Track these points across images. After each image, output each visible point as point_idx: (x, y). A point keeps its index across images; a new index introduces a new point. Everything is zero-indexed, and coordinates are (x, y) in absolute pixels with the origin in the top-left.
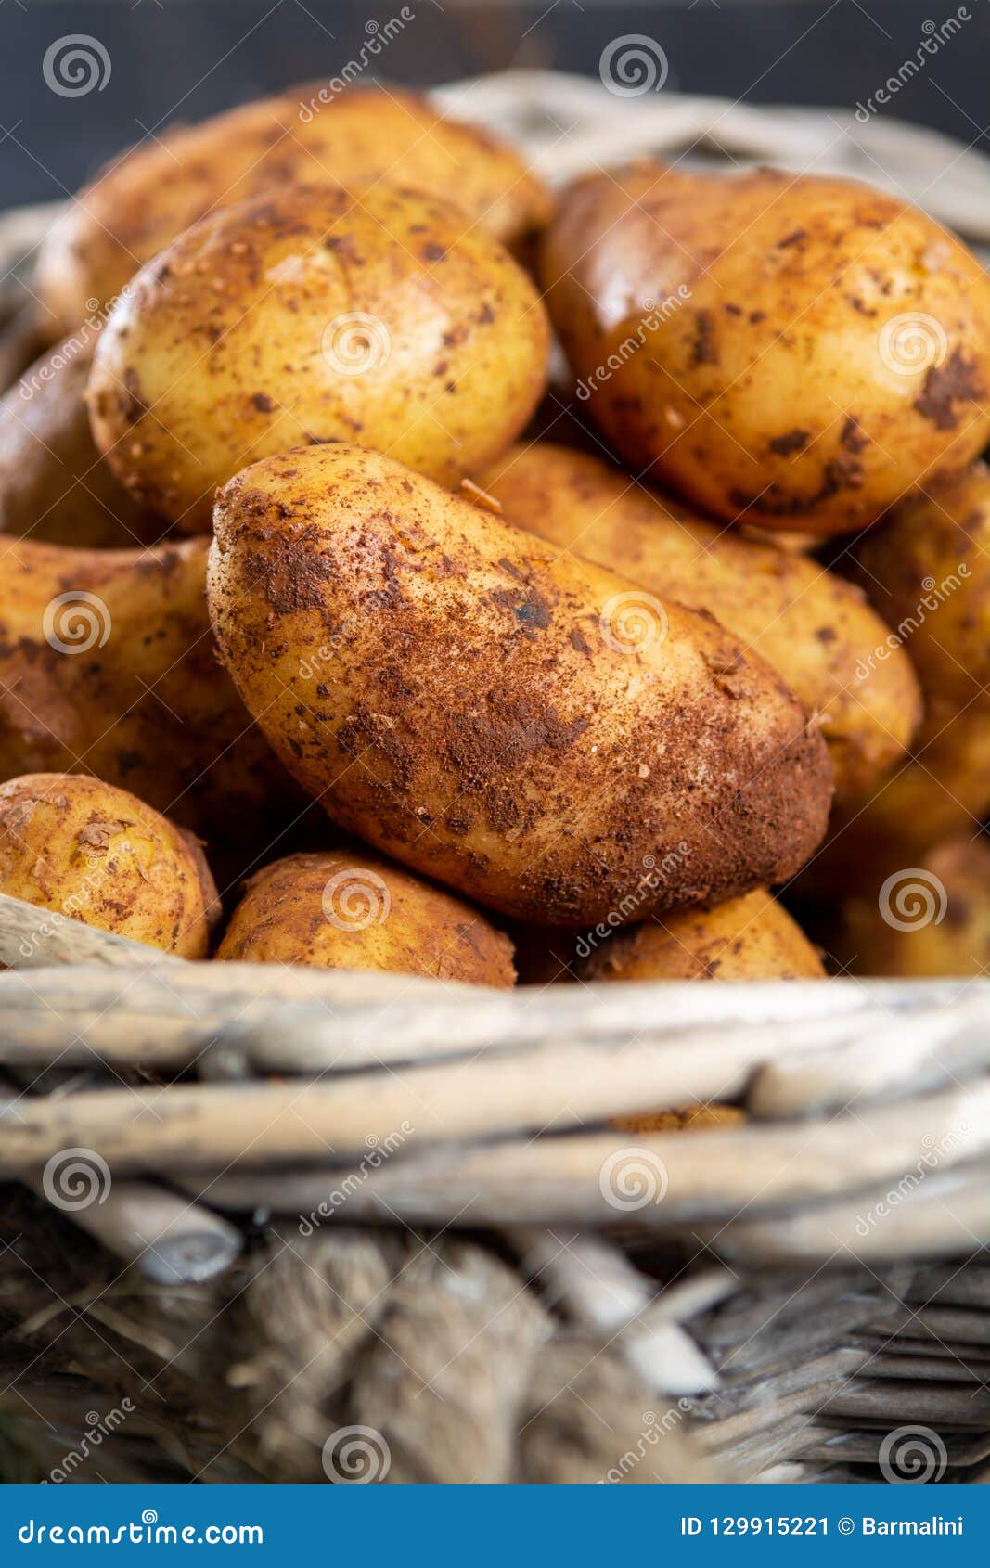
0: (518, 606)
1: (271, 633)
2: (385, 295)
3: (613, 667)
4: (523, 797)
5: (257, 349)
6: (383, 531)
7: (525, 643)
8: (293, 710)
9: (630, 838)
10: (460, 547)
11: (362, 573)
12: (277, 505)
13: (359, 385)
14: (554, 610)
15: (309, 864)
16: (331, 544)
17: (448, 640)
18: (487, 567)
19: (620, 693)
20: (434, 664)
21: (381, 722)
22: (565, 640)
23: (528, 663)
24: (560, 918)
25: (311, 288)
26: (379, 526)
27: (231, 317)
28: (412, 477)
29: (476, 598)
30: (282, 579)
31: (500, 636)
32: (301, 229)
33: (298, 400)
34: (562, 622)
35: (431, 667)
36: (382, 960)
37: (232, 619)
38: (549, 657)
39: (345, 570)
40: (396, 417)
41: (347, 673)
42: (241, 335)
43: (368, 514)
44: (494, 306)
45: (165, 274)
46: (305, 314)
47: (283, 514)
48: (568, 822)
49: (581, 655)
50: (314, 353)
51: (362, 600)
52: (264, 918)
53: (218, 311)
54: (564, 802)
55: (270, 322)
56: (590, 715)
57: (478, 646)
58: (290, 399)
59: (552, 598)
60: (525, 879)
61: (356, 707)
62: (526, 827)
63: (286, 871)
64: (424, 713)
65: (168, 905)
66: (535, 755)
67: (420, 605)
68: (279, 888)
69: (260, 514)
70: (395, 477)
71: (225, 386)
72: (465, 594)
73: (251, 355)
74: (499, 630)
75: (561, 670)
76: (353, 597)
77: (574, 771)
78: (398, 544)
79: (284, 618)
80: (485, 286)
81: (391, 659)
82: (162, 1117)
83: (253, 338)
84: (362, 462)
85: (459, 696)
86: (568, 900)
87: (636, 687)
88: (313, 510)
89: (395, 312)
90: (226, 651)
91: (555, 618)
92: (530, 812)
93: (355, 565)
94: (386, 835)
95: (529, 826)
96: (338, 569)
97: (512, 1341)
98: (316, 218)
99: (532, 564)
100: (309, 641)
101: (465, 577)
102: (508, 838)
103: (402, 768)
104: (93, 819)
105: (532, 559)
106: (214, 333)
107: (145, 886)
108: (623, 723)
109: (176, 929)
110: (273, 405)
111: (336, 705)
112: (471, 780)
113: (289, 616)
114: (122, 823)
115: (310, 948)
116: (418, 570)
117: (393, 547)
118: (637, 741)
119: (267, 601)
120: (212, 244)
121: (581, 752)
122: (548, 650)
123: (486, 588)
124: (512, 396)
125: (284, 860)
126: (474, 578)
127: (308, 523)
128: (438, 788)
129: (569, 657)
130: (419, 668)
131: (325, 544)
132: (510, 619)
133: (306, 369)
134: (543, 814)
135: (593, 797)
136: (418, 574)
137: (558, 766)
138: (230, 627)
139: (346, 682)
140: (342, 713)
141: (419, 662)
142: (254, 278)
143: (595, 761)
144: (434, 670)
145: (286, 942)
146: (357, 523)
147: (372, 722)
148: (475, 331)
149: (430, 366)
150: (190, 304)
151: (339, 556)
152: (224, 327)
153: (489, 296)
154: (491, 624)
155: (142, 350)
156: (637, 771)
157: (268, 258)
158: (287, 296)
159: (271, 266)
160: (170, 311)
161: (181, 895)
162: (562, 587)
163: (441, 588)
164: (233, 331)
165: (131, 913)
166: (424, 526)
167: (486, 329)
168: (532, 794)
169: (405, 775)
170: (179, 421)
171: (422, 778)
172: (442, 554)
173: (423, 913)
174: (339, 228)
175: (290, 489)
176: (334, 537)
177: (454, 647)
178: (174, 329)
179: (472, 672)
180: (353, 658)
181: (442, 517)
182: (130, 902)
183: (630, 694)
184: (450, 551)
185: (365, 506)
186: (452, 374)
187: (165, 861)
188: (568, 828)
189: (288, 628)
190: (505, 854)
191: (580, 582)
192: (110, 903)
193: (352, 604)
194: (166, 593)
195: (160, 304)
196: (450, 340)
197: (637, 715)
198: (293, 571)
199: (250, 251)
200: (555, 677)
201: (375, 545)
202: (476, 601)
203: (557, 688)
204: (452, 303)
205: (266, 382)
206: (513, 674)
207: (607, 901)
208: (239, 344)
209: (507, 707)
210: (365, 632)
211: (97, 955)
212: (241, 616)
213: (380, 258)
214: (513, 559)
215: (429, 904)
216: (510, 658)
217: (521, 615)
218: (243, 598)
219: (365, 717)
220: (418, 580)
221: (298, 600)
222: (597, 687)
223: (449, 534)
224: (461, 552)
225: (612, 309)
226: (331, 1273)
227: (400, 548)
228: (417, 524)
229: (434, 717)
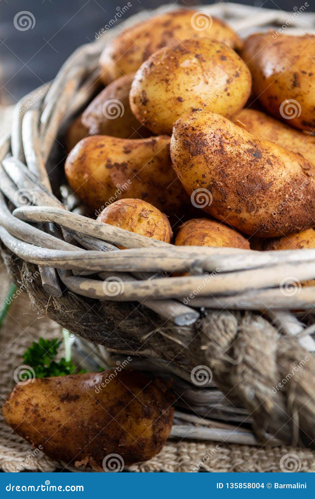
0: (254, 153)
1: (190, 161)
2: (211, 70)
3: (278, 169)
4: (256, 203)
5: (179, 85)
6: (219, 134)
7: (256, 163)
8: (195, 181)
9: (283, 214)
10: (238, 137)
11: (214, 145)
12: (192, 127)
13: (205, 94)
14: (263, 154)
15: (197, 221)
16: (206, 137)
17: (236, 162)
18: (245, 143)
19: (280, 176)
20: (233, 168)
21: (219, 184)
22: (266, 162)
23: (257, 168)
24: (263, 235)
25: (192, 68)
26: (218, 132)
27: (171, 76)
28: (225, 119)
29: (243, 151)
30: (193, 147)
31: (250, 161)
32: (188, 52)
33: (190, 99)
34: (265, 157)
35: (232, 169)
36: (221, 245)
37: (179, 157)
38: (262, 166)
39: (210, 144)
40: (215, 102)
41: (211, 171)
42: (174, 81)
43: (215, 129)
44: (239, 72)
45: (152, 65)
46: (191, 76)
47: (193, 129)
48: (267, 209)
49: (270, 166)
50: (194, 86)
51: (215, 152)
52: (189, 236)
53: (168, 75)
54: (266, 204)
55: (182, 78)
56: (273, 181)
57: (244, 163)
58: (187, 98)
59: (262, 151)
60: (255, 225)
61: (213, 180)
62: (256, 211)
63: (191, 223)
64: (231, 181)
65: (162, 232)
66: (259, 192)
67: (229, 153)
68: (192, 228)
69: (187, 130)
70: (221, 119)
71: (170, 95)
72: (240, 150)
73: (177, 87)
74: (249, 159)
75: (265, 170)
76: (212, 151)
77: (269, 196)
78: (223, 137)
79: (194, 157)
80: (237, 67)
81: (222, 167)
82: (181, 284)
83: (178, 82)
84: (212, 115)
85: (239, 177)
86: (266, 230)
87: (284, 174)
88: (201, 128)
89: (214, 74)
90: (176, 166)
91: (263, 156)
92: (258, 207)
93: (213, 143)
94: (218, 214)
95: (257, 211)
96: (208, 144)
97: (272, 338)
98: (192, 49)
99: (256, 142)
100: (200, 163)
101: (240, 145)
102: (251, 214)
103: (224, 196)
104: (143, 210)
105: (256, 140)
106: (167, 81)
107: (157, 228)
108: (281, 184)
109: (164, 239)
110: (183, 100)
111: (207, 180)
112: (242, 199)
113: (196, 156)
114: (151, 211)
115: (203, 243)
116: (228, 144)
117: (222, 138)
118: (285, 188)
119: (189, 152)
120: (164, 57)
121: (271, 191)
122: (262, 164)
123: (245, 148)
124: (243, 96)
125: (190, 221)
126: (242, 146)
127: (200, 132)
128: (234, 201)
129: (267, 166)
130: (229, 169)
131: (205, 137)
132: (252, 156)
133: (192, 90)
134: (261, 207)
135: (274, 203)
136: (228, 145)
137: (265, 195)
138: (178, 160)
139: (210, 173)
140: (209, 182)
141: (229, 168)
142: (177, 66)
143: (274, 193)
144: (233, 170)
145: (197, 241)
146: (213, 132)
147: (217, 184)
148: (235, 79)
149: (223, 89)
150: (160, 73)
151: (209, 141)
152: (169, 79)
153: (237, 69)
154: (247, 158)
155: (147, 85)
156: (285, 196)
157: (180, 60)
158: (186, 71)
159: (182, 63)
160: (155, 75)
161: (165, 230)
162: (264, 148)
163: (234, 149)
164: (172, 80)
165: (153, 235)
166: (229, 132)
167: (237, 78)
168: (258, 202)
169: (225, 198)
170: (157, 104)
171: (230, 198)
172: (234, 139)
173: (229, 234)
174: (198, 52)
175: (195, 123)
176: (207, 135)
177: (238, 164)
178: (155, 80)
179: (243, 170)
180: (212, 167)
181: (233, 129)
182: (153, 232)
183: (283, 176)
184: (236, 138)
185: (214, 127)
186: (229, 91)
187: (161, 221)
188: (267, 211)
189: (195, 160)
190: (251, 218)
191: (268, 146)
192: (148, 232)
193: (212, 153)
194: (153, 151)
195: (151, 73)
196: (228, 82)
197: (285, 181)
198: (197, 144)
199: (175, 58)
200: (264, 171)
201: (217, 137)
202: (243, 152)
203: (265, 174)
204: (229, 72)
205: (181, 94)
206: (253, 171)
207: (276, 230)
208: (173, 84)
209: (252, 180)
210: (215, 160)
211: (152, 245)
212: (182, 157)
213: (210, 60)
214: (251, 141)
215: (230, 232)
216: (252, 167)
217: (255, 155)
218: (183, 152)
219: (215, 183)
220: (228, 146)
221: (198, 152)
222: (274, 174)
223: (235, 134)
224: (239, 139)
225: (268, 72)
226: (223, 322)
227: (224, 138)
228: (227, 132)
229: (233, 183)
